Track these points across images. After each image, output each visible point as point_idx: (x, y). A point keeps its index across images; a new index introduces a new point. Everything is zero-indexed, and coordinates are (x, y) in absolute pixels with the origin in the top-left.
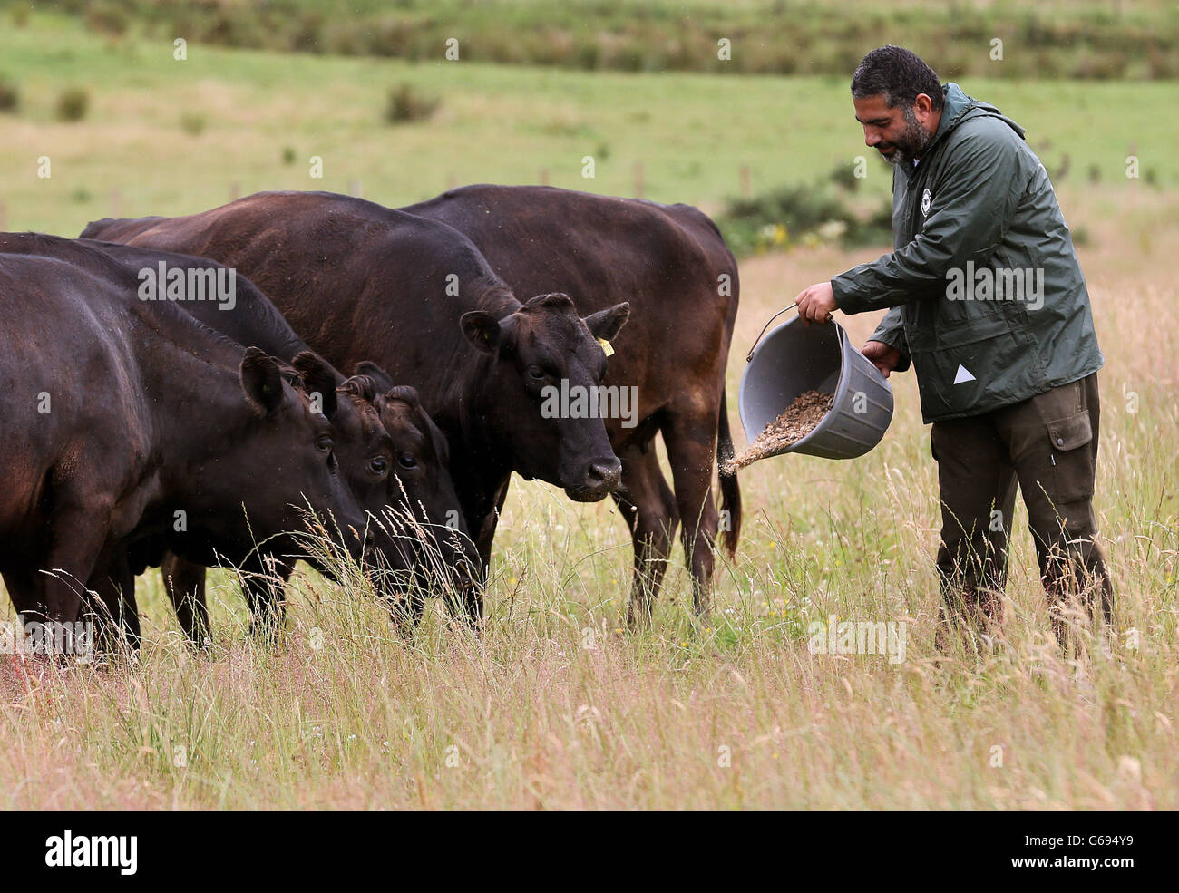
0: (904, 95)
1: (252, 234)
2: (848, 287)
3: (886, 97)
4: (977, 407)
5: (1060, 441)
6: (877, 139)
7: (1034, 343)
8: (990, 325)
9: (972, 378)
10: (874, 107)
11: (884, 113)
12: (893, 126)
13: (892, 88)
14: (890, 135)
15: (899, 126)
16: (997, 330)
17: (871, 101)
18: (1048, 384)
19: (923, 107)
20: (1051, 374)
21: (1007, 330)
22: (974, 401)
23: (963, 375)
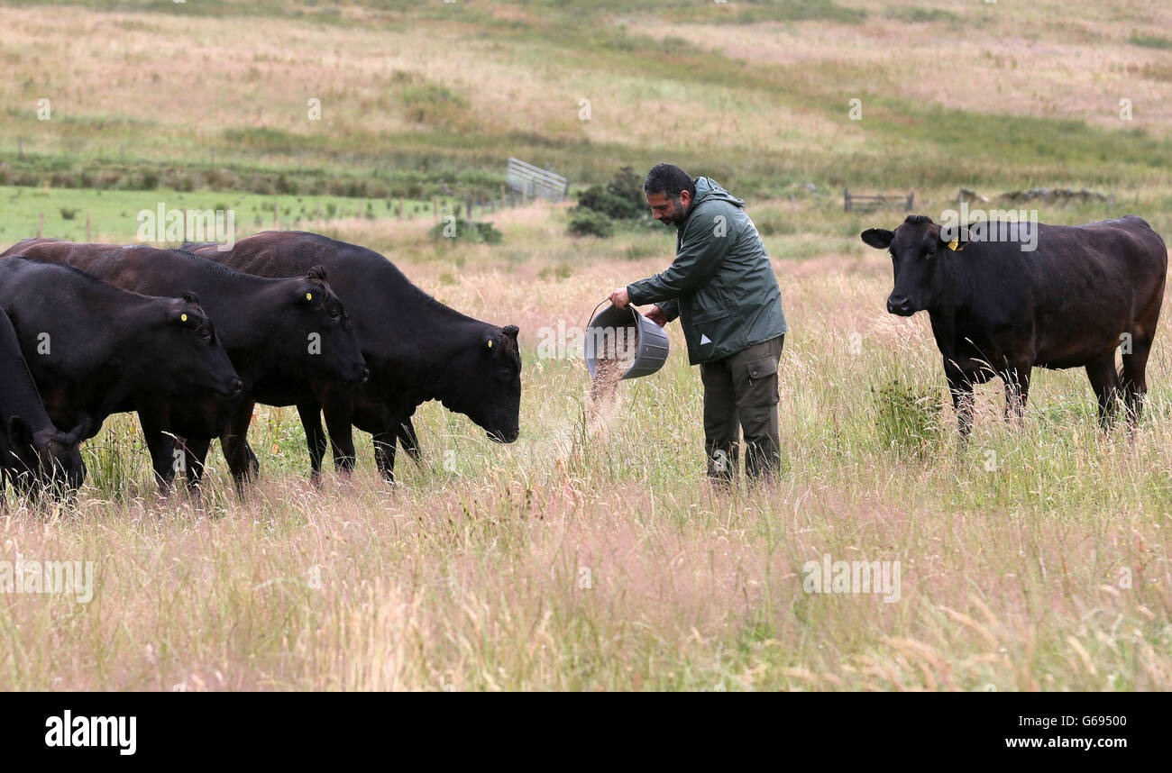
0: (674, 192)
1: (257, 252)
2: (637, 291)
3: (664, 194)
4: (712, 358)
5: (755, 373)
6: (660, 216)
7: (743, 323)
8: (717, 312)
9: (709, 341)
10: (658, 200)
11: (664, 203)
12: (669, 209)
13: (667, 189)
14: (667, 215)
15: (672, 210)
16: (721, 315)
17: (656, 196)
18: (749, 344)
19: (684, 197)
20: (750, 339)
21: (727, 315)
22: (711, 354)
23: (705, 340)
